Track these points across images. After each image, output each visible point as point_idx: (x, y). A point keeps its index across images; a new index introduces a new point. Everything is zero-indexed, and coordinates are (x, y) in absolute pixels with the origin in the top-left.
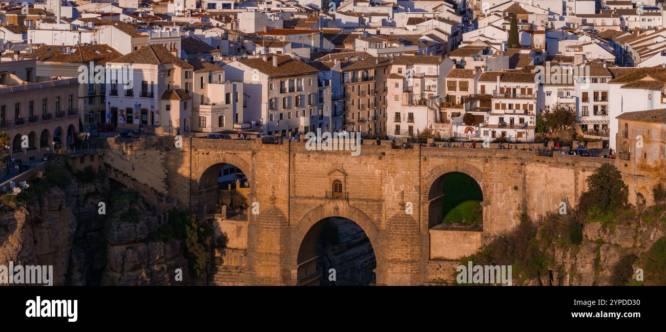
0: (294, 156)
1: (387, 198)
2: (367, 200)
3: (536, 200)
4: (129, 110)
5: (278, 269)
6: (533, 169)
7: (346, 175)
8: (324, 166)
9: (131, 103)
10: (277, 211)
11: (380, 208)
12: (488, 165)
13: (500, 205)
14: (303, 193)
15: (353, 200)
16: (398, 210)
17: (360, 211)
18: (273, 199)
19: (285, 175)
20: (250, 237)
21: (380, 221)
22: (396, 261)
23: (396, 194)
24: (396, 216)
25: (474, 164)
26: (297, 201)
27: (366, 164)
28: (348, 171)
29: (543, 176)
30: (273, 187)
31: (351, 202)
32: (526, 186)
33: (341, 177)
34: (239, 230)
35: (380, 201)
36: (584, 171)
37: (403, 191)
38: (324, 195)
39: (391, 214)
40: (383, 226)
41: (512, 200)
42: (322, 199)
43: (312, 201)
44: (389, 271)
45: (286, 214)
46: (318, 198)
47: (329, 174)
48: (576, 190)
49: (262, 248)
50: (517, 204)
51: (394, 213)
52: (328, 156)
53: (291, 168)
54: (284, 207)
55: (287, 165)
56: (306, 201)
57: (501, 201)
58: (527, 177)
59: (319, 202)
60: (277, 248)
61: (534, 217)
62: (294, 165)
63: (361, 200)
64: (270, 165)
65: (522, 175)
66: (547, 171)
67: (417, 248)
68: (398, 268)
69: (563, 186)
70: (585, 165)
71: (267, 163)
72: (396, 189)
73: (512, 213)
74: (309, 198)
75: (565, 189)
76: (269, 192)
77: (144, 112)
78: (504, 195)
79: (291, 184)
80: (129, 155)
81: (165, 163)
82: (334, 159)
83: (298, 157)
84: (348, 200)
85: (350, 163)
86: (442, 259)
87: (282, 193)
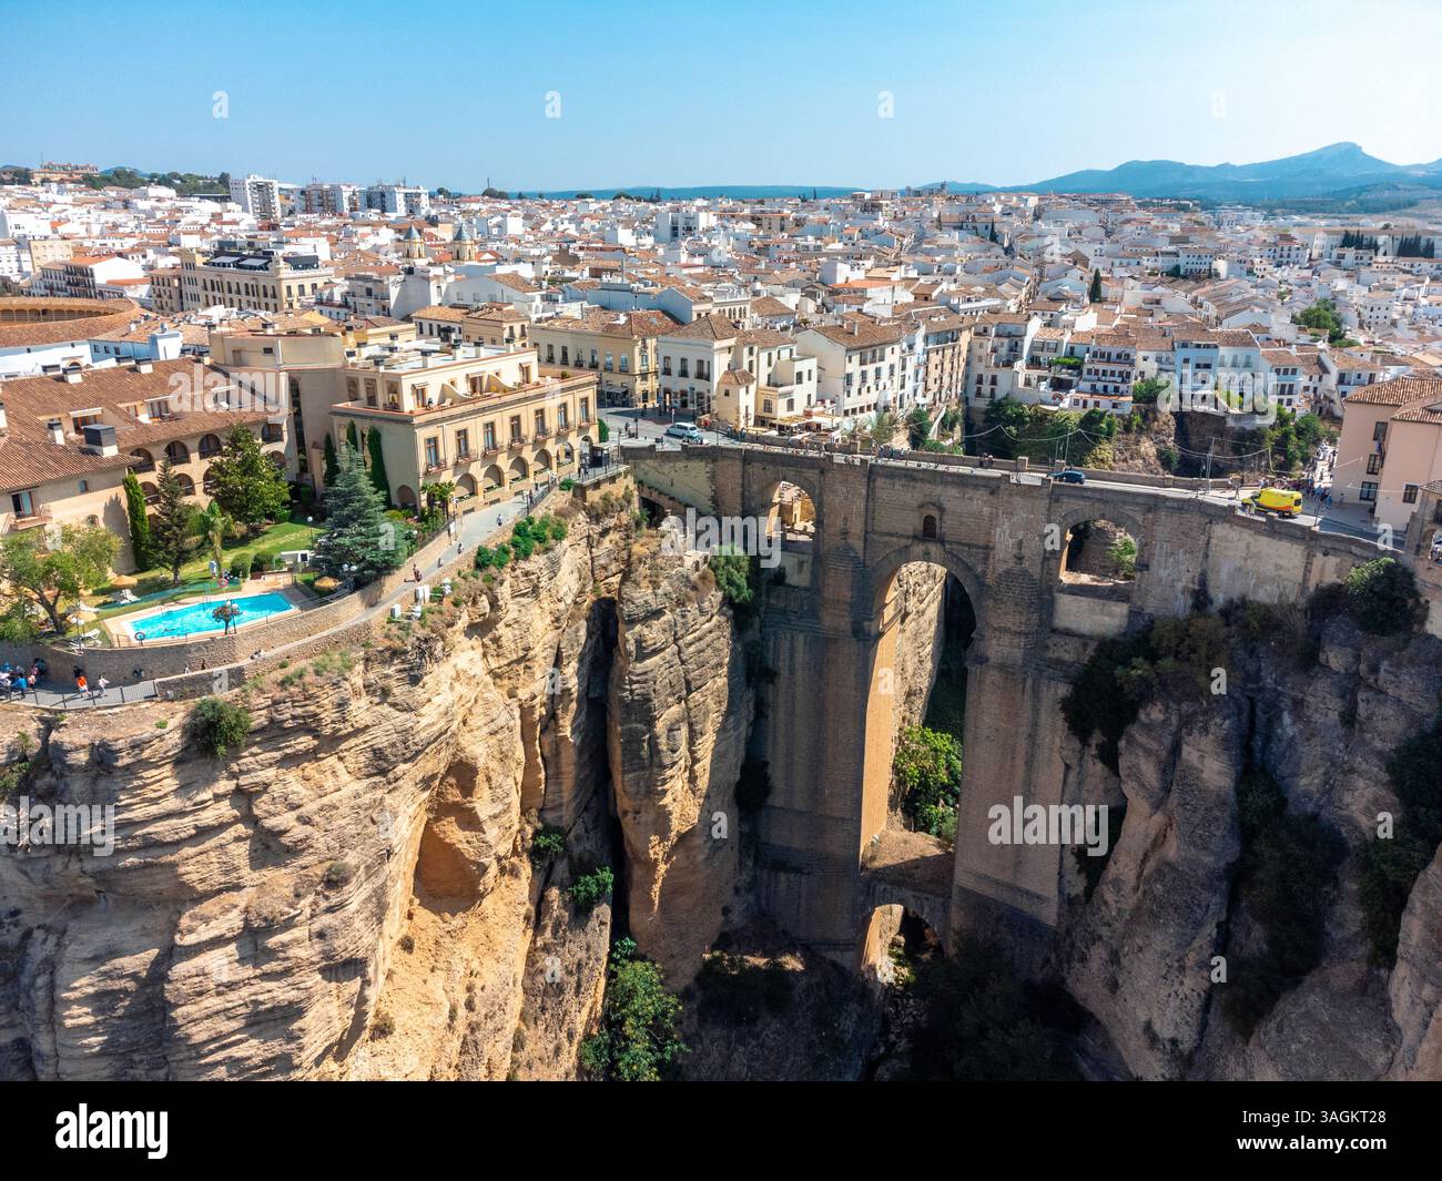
0: (874, 481)
1: (998, 546)
2: (969, 546)
3: (1223, 576)
4: (684, 393)
5: (848, 619)
6: (1224, 533)
7: (941, 509)
8: (912, 496)
9: (684, 384)
10: (850, 548)
11: (986, 559)
12: (1150, 516)
13: (1161, 572)
14: (884, 528)
15: (951, 543)
16: (1011, 564)
17: (959, 559)
18: (845, 533)
19: (860, 505)
20: (814, 575)
21: (984, 572)
22: (1006, 630)
23: (1011, 542)
24: (1008, 572)
25: (1130, 513)
26: (876, 537)
27: (971, 499)
28: (947, 505)
29: (1242, 545)
30: (845, 519)
31: (948, 546)
32: (1210, 554)
33: (935, 513)
34: (801, 564)
35: (988, 548)
36: (1325, 554)
37: (1021, 542)
38: (911, 533)
39: (1001, 568)
40: (989, 580)
41: (1183, 568)
42: (908, 537)
43: (895, 539)
44: (994, 642)
45: (861, 554)
46: (902, 536)
47: (921, 506)
48: (1305, 579)
49: (829, 593)
50: (1190, 575)
51: (1005, 567)
52: (919, 484)
53: (870, 496)
54: (859, 545)
55: (864, 492)
56: (887, 538)
57: (1166, 568)
58: (1213, 541)
59: (903, 542)
60: (847, 594)
61: (1219, 598)
62: (874, 492)
63: (960, 544)
64: (841, 489)
65: (1204, 538)
66: (1251, 540)
67: (1035, 616)
68: (1006, 639)
69: (1278, 567)
70: (1329, 545)
71: (839, 487)
72: (1011, 537)
73: (1179, 586)
74: (891, 535)
75: (1282, 573)
76: (839, 523)
77: (700, 396)
78: (1171, 560)
79: (869, 515)
80: (667, 467)
81: (713, 478)
82: (928, 488)
83: (880, 482)
84: (942, 542)
85: (949, 496)
86: (1068, 633)
87: (857, 527)
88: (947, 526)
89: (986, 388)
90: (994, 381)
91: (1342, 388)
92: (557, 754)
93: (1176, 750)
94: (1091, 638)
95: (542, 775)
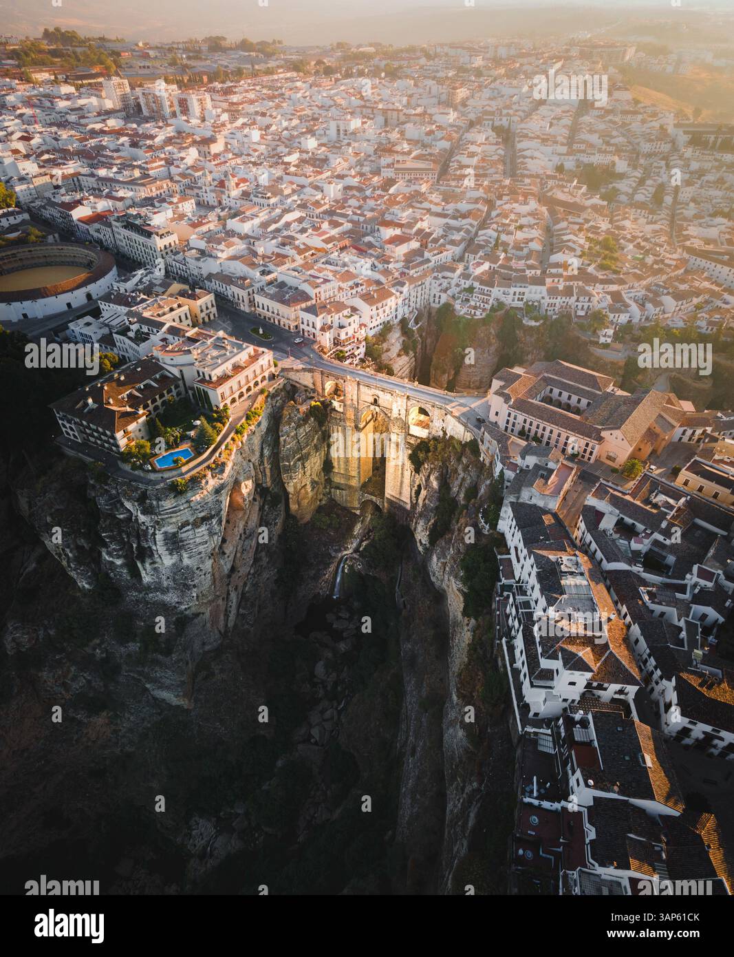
0: (359, 386)
1: (394, 410)
2: (386, 409)
3: (449, 429)
4: (308, 331)
5: (354, 424)
6: (450, 418)
8: (370, 392)
11: (391, 412)
14: (363, 399)
15: (381, 406)
17: (383, 412)
18: (352, 400)
19: (356, 392)
20: (344, 410)
21: (390, 416)
24: (396, 418)
25: (428, 407)
26: (361, 402)
27: (386, 396)
28: (380, 396)
30: (352, 395)
31: (380, 408)
32: (446, 422)
33: (377, 398)
34: (340, 405)
35: (391, 410)
36: (467, 431)
37: (399, 410)
40: (392, 418)
41: (441, 424)
42: (370, 403)
45: (357, 406)
46: (368, 402)
47: (373, 395)
49: (348, 416)
50: (442, 427)
51: (396, 416)
52: (372, 389)
54: (356, 403)
55: (357, 389)
60: (353, 417)
61: (448, 434)
62: (360, 389)
63: (384, 407)
66: (455, 422)
67: (404, 430)
69: (460, 431)
71: (349, 386)
72: (397, 408)
73: (440, 429)
74: (365, 402)
76: (350, 397)
77: (314, 334)
78: (438, 421)
80: (298, 374)
81: (313, 377)
82: (375, 391)
83: (361, 386)
84: (379, 406)
85: (380, 394)
86: (413, 436)
87: (355, 398)
88: (380, 402)
89: (437, 300)
90: (440, 297)
91: (577, 303)
92: (264, 471)
93: (429, 476)
94: (419, 438)
95: (260, 476)
